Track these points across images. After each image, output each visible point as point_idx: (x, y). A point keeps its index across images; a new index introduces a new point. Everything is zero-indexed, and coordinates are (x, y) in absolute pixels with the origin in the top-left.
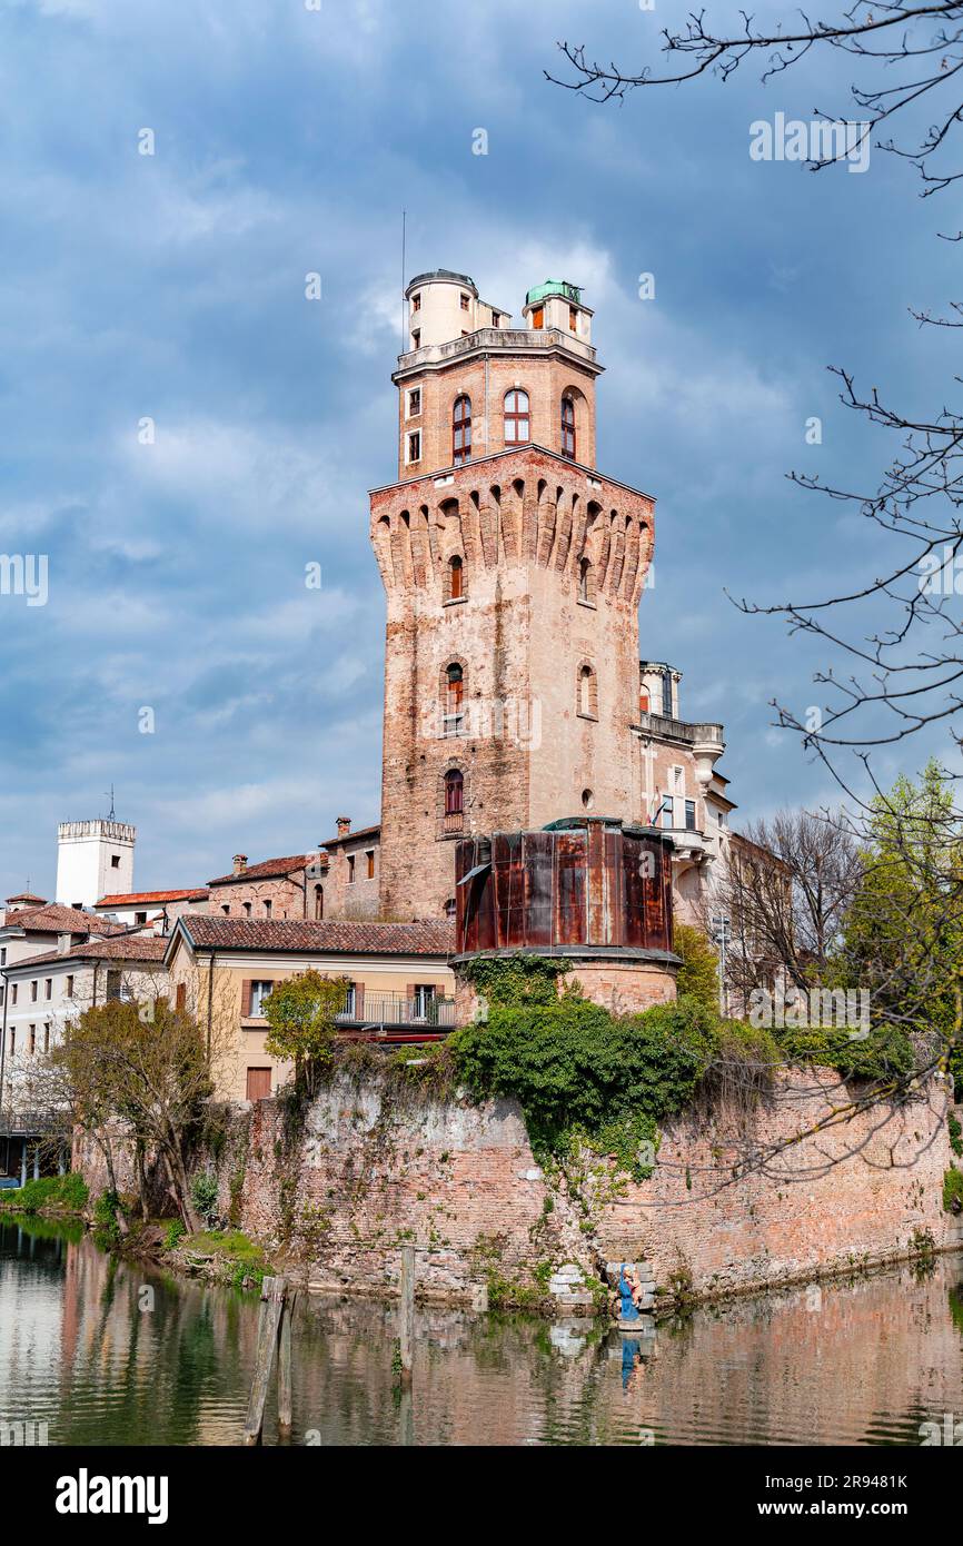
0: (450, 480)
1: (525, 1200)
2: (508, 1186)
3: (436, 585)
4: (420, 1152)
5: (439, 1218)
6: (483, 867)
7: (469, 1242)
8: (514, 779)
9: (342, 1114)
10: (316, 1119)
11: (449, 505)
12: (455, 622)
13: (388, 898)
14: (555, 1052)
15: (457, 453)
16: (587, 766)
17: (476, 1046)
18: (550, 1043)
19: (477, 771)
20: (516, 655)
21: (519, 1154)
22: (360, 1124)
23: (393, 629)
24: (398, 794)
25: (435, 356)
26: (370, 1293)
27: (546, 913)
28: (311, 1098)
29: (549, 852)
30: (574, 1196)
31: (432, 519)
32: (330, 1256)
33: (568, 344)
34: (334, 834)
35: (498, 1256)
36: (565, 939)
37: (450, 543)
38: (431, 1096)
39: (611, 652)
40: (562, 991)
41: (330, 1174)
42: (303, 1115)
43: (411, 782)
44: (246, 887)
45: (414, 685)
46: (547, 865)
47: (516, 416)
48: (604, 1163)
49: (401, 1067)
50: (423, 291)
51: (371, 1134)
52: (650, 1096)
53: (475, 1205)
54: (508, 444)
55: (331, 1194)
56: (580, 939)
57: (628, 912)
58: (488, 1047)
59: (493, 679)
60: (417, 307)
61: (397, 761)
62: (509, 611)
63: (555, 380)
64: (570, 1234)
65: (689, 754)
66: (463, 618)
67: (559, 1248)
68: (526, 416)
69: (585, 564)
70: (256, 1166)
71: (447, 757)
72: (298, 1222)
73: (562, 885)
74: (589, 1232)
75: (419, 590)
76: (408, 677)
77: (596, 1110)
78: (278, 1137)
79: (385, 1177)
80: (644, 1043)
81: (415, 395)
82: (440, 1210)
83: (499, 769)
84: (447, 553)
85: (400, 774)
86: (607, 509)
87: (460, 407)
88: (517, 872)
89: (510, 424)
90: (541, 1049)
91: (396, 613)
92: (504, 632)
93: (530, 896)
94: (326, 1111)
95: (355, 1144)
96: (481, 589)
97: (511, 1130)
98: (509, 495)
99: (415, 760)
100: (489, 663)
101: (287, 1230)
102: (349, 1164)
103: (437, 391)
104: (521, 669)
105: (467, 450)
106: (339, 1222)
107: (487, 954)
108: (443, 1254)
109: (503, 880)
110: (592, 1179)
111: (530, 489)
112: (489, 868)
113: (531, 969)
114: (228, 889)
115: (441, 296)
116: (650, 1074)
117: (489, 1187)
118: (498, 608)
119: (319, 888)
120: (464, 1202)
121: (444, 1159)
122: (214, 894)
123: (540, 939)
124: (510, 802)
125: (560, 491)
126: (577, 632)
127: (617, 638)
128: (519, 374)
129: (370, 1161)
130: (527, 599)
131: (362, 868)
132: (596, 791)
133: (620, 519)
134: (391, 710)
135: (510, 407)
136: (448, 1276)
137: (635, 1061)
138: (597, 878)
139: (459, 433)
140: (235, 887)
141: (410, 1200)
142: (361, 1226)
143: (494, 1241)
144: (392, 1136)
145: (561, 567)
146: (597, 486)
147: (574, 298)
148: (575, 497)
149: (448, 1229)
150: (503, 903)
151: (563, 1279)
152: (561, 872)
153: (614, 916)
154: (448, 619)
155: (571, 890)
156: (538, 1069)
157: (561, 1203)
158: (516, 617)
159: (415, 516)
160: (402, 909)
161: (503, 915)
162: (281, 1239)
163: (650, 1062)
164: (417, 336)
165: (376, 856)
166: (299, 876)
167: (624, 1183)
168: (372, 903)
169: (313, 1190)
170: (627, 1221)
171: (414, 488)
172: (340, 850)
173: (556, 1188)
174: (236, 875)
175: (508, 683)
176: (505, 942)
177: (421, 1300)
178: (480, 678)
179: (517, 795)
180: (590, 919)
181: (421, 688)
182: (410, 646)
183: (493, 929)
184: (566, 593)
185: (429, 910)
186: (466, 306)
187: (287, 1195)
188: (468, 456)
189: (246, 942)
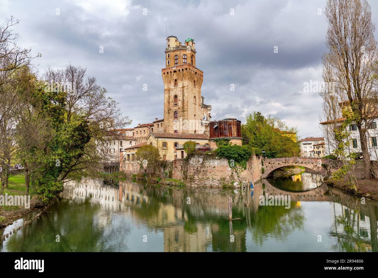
0: (175, 68)
1: (228, 173)
2: (225, 171)
3: (173, 84)
4: (210, 166)
5: (213, 176)
6: (217, 125)
7: (219, 179)
8: (186, 113)
9: (196, 161)
10: (191, 162)
11: (175, 71)
12: (176, 89)
13: (165, 130)
14: (235, 152)
15: (175, 64)
16: (195, 111)
17: (221, 151)
18: (234, 150)
19: (179, 112)
20: (186, 94)
21: (227, 166)
22: (199, 162)
23: (165, 90)
24: (167, 115)
25: (172, 49)
26: (203, 186)
27: (227, 132)
28: (190, 159)
29: (227, 124)
30: (236, 172)
31: (172, 74)
32: (195, 181)
33: (192, 48)
34: (155, 120)
35: (224, 181)
36: (230, 136)
37: (175, 77)
38: (213, 158)
39: (198, 94)
40: (229, 143)
41: (194, 170)
42: (188, 162)
43: (169, 113)
44: (141, 128)
46: (227, 125)
47: (184, 59)
48: (240, 167)
49: (207, 154)
50: (170, 39)
51: (201, 164)
52: (246, 158)
53: (220, 174)
54: (183, 63)
55: (194, 173)
56: (232, 136)
57: (237, 132)
58: (223, 151)
59: (182, 98)
60: (169, 41)
61: (166, 110)
63: (190, 53)
64: (236, 177)
65: (207, 110)
66: (177, 89)
67: (235, 179)
68: (186, 59)
69: (195, 81)
70: (176, 169)
71: (175, 109)
72: (188, 177)
73: (229, 128)
74: (239, 177)
75: (170, 84)
76: (168, 97)
77: (240, 160)
78: (181, 165)
79: (204, 170)
80: (246, 150)
81: (169, 54)
82: (214, 174)
83: (183, 111)
84: (175, 79)
85: (167, 112)
86: (198, 73)
87: (176, 57)
88: (222, 126)
89: (184, 60)
90: (233, 151)
91: (166, 87)
92: (184, 91)
93: (224, 130)
94: (192, 161)
95: (198, 165)
96: (180, 84)
97: (225, 162)
98: (185, 71)
99: (169, 110)
100: (181, 95)
101: (186, 178)
102: (197, 168)
103: (172, 54)
104: (187, 97)
106: (196, 176)
107: (218, 138)
108: (215, 181)
109: (220, 127)
110: (239, 170)
111: (188, 70)
112: (218, 126)
113: (225, 140)
115: (173, 40)
116: (247, 155)
117: (222, 171)
118: (183, 87)
119: (152, 129)
120: (217, 173)
121: (214, 167)
122: (135, 129)
123: (227, 136)
125: (192, 70)
126: (194, 91)
127: (198, 92)
128: (185, 53)
129: (201, 167)
130: (188, 86)
131: (160, 126)
132: (196, 115)
133: (199, 75)
134: (165, 102)
135: (184, 57)
136: (216, 183)
137: (245, 153)
138: (234, 127)
139: (176, 61)
140: (139, 128)
141: (208, 173)
142: (200, 177)
143: (223, 179)
144: (205, 164)
145: (192, 82)
146: (196, 70)
147: (193, 41)
148: (194, 71)
149: (215, 177)
150: (220, 131)
151: (236, 183)
152: (229, 126)
154: (175, 89)
155: (230, 129)
156: (233, 154)
157: (234, 173)
158: (186, 89)
159: (169, 73)
160: (167, 132)
161: (220, 132)
162: (184, 180)
163: (247, 153)
164: (169, 45)
165: (163, 124)
166: (149, 127)
167: (243, 170)
168: (162, 131)
169: (191, 172)
170: (244, 175)
171: (169, 68)
172: (156, 123)
173: (233, 171)
174: (139, 126)
175: (185, 99)
176: (221, 136)
177: (211, 187)
178: (180, 98)
179: (186, 115)
180: (233, 133)
181: (170, 99)
182: (168, 92)
183: (218, 134)
184: (192, 86)
185: (172, 132)
186: (176, 42)
187: (185, 173)
188: (177, 64)
189: (162, 136)
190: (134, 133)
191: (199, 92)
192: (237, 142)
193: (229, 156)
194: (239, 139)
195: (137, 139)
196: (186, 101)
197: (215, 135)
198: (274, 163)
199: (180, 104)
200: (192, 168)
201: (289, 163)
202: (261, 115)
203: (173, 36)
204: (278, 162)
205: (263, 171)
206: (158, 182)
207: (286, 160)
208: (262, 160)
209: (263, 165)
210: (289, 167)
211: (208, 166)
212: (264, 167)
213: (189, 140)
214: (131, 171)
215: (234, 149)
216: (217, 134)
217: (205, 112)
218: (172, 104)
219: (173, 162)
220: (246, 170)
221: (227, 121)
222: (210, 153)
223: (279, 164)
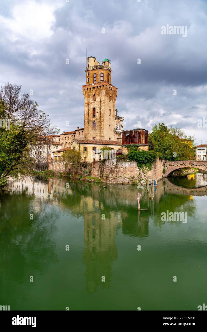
0: (94, 85)
1: (137, 173)
2: (134, 171)
3: (92, 98)
4: (122, 167)
5: (125, 175)
6: (128, 134)
7: (129, 177)
8: (102, 123)
9: (110, 163)
10: (107, 163)
11: (94, 88)
12: (94, 103)
13: (85, 137)
15: (94, 81)
16: (110, 122)
17: (131, 155)
18: (142, 155)
19: (97, 122)
20: (103, 108)
21: (136, 167)
22: (113, 164)
23: (85, 104)
24: (87, 124)
25: (91, 68)
26: (116, 183)
27: (136, 140)
28: (106, 161)
29: (137, 133)
30: (143, 172)
31: (91, 90)
32: (109, 179)
33: (108, 68)
34: (77, 129)
35: (133, 179)
36: (139, 143)
37: (94, 92)
38: (124, 161)
39: (112, 108)
40: (138, 149)
41: (109, 170)
42: (104, 163)
43: (88, 123)
44: (65, 135)
45: (89, 111)
46: (137, 134)
48: (147, 168)
49: (120, 157)
51: (115, 165)
52: (152, 161)
53: (130, 173)
54: (101, 80)
55: (109, 172)
56: (140, 143)
58: (133, 155)
59: (99, 111)
60: (89, 61)
61: (86, 120)
62: (102, 102)
63: (107, 72)
64: (143, 176)
65: (120, 121)
66: (95, 102)
67: (142, 178)
68: (103, 77)
69: (110, 96)
70: (95, 169)
71: (93, 120)
72: (104, 175)
73: (138, 137)
74: (145, 176)
75: (89, 99)
76: (88, 110)
77: (146, 162)
78: (99, 166)
79: (117, 170)
80: (151, 155)
81: (88, 73)
82: (125, 174)
83: (100, 122)
84: (93, 94)
85: (87, 122)
86: (113, 89)
87: (94, 75)
88: (133, 135)
89: (101, 78)
91: (86, 102)
92: (101, 105)
93: (135, 138)
95: (112, 166)
96: (98, 99)
97: (135, 164)
98: (102, 87)
99: (89, 120)
100: (99, 108)
101: (102, 176)
102: (112, 169)
103: (91, 73)
104: (103, 109)
105: (95, 81)
106: (110, 175)
107: (129, 145)
108: (125, 179)
109: (131, 136)
110: (145, 170)
111: (105, 86)
112: (129, 135)
113: (135, 146)
114: (63, 135)
115: (92, 60)
116: (152, 159)
117: (132, 171)
118: (100, 101)
119: (75, 136)
120: (128, 173)
121: (125, 168)
122: (60, 136)
123: (137, 143)
124: (102, 126)
125: (108, 87)
126: (109, 105)
128: (102, 72)
129: (115, 168)
130: (104, 100)
131: (81, 134)
132: (111, 125)
133: (114, 91)
134: (86, 114)
135: (101, 76)
136: (126, 181)
137: (150, 157)
138: (142, 136)
139: (94, 78)
140: (64, 135)
141: (120, 173)
142: (114, 176)
143: (132, 177)
144: (118, 165)
145: (108, 97)
146: (112, 86)
147: (109, 61)
148: (110, 88)
149: (126, 176)
150: (131, 139)
151: (142, 181)
152: (138, 135)
153: (144, 140)
154: (93, 103)
155: (139, 137)
156: (141, 158)
157: (141, 173)
159: (89, 89)
160: (87, 138)
161: (131, 140)
162: (101, 177)
163: (152, 157)
164: (89, 65)
165: (83, 132)
166: (72, 134)
167: (149, 171)
168: (83, 138)
169: (106, 172)
170: (149, 175)
171: (89, 85)
172: (78, 131)
173: (141, 171)
174: (64, 134)
175: (102, 111)
176: (131, 143)
177: (123, 184)
178: (98, 110)
179: (103, 125)
180: (141, 141)
181: (90, 111)
182: (88, 106)
183: (130, 141)
184: (108, 100)
185: (91, 139)
186: (95, 61)
187: (102, 172)
188: (96, 82)
189: (83, 142)
190: (59, 139)
191: (114, 105)
192: (144, 148)
193: (138, 159)
194: (146, 145)
195: (62, 144)
196: (102, 113)
197: (127, 142)
198: (173, 165)
199: (98, 115)
200: (107, 169)
201: (186, 165)
202: (164, 126)
203: (92, 57)
204: (177, 164)
205: (164, 172)
206: (80, 179)
207: (183, 163)
208: (164, 163)
209: (164, 166)
210: (185, 168)
211: (121, 167)
212: (166, 168)
213: (105, 146)
214: (58, 170)
215: (142, 153)
216: (128, 141)
217: (118, 123)
218: (91, 115)
219: (92, 163)
220: (151, 171)
221: (136, 131)
222: (122, 157)
223: (177, 166)
